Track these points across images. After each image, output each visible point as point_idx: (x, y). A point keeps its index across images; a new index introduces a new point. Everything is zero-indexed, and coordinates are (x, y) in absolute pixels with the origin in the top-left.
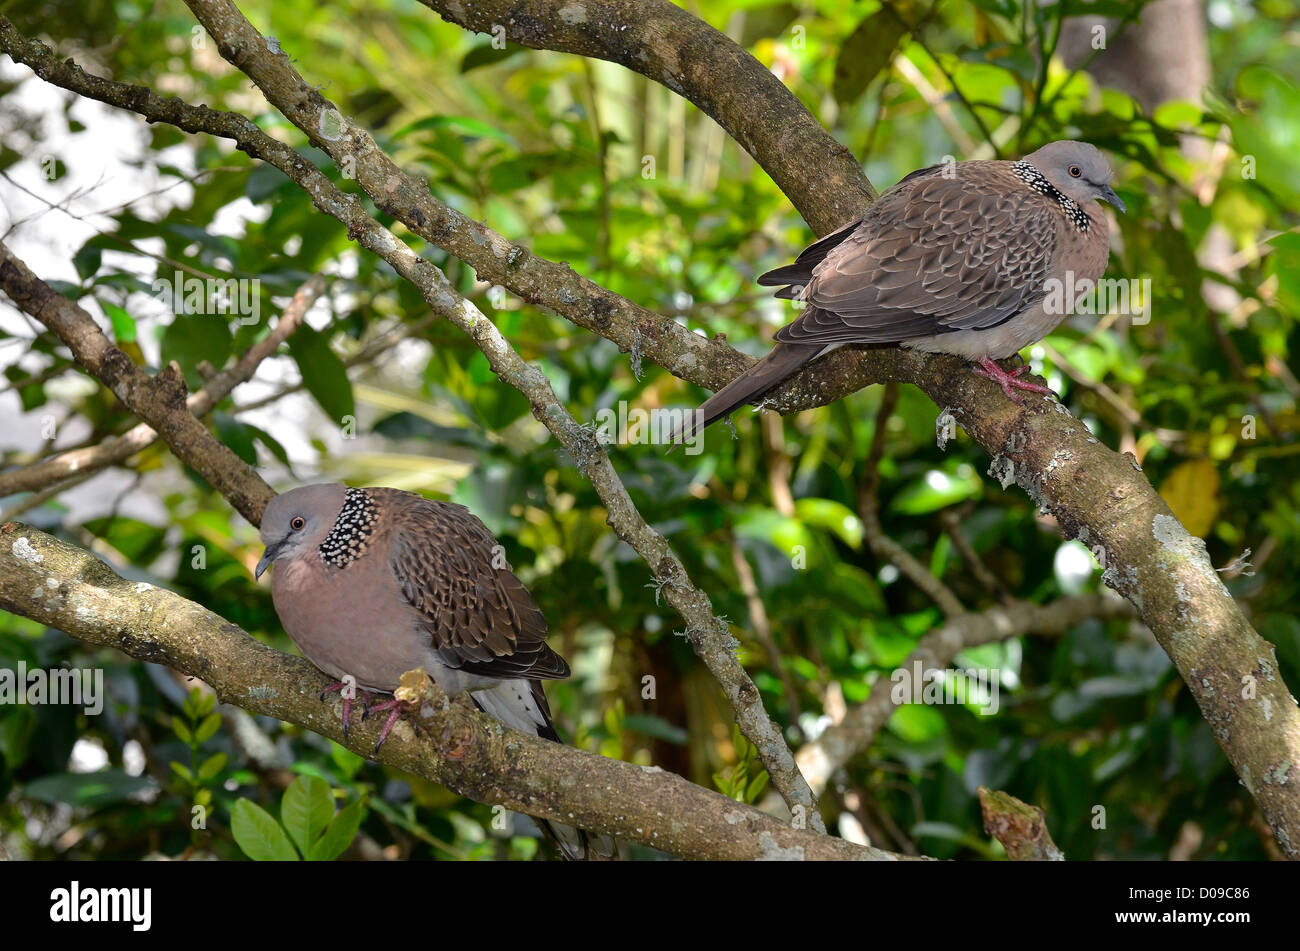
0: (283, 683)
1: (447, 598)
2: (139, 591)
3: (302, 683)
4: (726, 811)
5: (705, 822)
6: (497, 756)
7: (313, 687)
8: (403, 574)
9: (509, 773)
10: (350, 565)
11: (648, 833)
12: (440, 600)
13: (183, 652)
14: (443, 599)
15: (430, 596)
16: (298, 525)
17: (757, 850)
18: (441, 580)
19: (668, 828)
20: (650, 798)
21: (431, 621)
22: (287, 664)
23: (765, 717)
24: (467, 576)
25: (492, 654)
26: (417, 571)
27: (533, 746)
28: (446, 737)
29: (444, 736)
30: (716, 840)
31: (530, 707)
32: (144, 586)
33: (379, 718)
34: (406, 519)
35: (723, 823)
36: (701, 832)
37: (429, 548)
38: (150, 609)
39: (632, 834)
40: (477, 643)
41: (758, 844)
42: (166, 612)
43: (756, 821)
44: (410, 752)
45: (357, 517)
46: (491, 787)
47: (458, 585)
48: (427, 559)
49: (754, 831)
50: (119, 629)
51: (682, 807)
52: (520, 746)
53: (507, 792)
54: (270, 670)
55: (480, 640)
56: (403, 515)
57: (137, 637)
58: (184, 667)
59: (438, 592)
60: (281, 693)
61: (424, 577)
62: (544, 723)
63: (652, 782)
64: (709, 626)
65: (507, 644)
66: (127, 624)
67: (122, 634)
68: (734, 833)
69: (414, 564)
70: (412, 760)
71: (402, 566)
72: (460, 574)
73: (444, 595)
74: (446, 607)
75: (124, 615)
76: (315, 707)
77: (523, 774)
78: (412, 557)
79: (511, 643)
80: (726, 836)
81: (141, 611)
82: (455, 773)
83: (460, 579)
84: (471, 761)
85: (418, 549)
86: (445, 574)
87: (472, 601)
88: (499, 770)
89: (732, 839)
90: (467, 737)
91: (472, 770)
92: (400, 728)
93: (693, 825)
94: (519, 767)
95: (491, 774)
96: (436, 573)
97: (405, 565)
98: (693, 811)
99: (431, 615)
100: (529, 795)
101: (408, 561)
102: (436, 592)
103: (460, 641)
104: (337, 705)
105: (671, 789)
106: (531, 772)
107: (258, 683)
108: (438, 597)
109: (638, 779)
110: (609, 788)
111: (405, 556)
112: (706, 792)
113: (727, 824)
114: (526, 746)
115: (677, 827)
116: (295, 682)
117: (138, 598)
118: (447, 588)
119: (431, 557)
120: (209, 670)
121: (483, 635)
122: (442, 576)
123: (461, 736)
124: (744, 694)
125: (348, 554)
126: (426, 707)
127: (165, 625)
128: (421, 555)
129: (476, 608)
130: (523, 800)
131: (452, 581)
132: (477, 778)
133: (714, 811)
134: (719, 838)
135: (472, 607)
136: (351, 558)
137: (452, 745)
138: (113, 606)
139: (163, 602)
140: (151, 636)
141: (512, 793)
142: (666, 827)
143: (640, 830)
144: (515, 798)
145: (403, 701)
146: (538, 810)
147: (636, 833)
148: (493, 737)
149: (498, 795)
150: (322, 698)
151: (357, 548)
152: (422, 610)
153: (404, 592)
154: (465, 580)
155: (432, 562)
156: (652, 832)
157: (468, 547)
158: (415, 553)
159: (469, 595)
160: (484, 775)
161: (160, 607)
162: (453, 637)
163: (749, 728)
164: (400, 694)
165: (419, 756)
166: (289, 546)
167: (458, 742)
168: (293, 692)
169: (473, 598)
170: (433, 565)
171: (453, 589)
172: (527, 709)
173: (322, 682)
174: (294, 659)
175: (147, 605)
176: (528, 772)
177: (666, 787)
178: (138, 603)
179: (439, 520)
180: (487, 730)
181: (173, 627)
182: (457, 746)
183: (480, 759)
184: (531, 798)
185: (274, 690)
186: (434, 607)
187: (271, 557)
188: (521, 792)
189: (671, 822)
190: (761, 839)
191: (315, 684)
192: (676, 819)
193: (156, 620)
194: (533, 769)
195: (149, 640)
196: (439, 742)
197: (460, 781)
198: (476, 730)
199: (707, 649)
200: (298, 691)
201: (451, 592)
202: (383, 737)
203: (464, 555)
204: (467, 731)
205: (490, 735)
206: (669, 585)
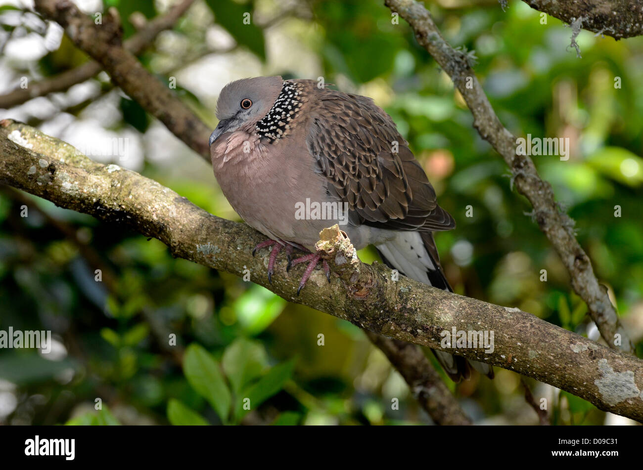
0: (223, 242)
1: (354, 169)
2: (110, 171)
3: (238, 242)
4: (572, 343)
5: (555, 351)
6: (392, 298)
7: (247, 244)
8: (318, 149)
9: (401, 310)
10: (277, 141)
11: (510, 359)
12: (348, 170)
13: (145, 218)
14: (351, 169)
15: (340, 167)
16: (247, 105)
17: (597, 373)
18: (349, 154)
19: (526, 355)
20: (512, 331)
21: (341, 188)
22: (226, 227)
23: (594, 281)
24: (370, 150)
25: (387, 217)
26: (329, 146)
27: (420, 290)
28: (354, 281)
29: (352, 280)
30: (564, 365)
31: (421, 255)
32: (113, 167)
33: (299, 268)
34: (319, 107)
35: (569, 351)
36: (552, 358)
37: (339, 128)
38: (119, 185)
39: (497, 360)
40: (376, 206)
41: (597, 369)
42: (131, 187)
43: (595, 351)
44: (324, 294)
45: (287, 103)
46: (387, 322)
47: (363, 158)
48: (337, 136)
49: (594, 358)
50: (94, 200)
51: (536, 339)
52: (410, 290)
53: (399, 325)
54: (213, 231)
55: (378, 205)
56: (317, 104)
57: (108, 207)
58: (146, 230)
59: (346, 163)
60: (222, 249)
61: (335, 152)
62: (433, 268)
63: (513, 319)
64: (551, 208)
65: (400, 210)
66: (101, 196)
67: (98, 203)
68: (578, 359)
69: (328, 141)
70: (324, 301)
71: (318, 143)
72: (364, 150)
73: (351, 166)
74: (354, 175)
75: (99, 188)
76: (248, 260)
77: (412, 311)
78: (326, 136)
79: (403, 208)
80: (572, 362)
81: (112, 186)
82: (358, 310)
83: (364, 153)
84: (372, 300)
85: (330, 129)
86: (352, 149)
87: (374, 171)
88: (394, 308)
89: (577, 364)
90: (369, 281)
91: (373, 308)
92: (315, 276)
93: (545, 352)
94: (409, 306)
95: (387, 312)
96: (345, 148)
97: (320, 142)
98: (546, 342)
99: (341, 183)
100: (416, 328)
101: (323, 139)
102: (344, 164)
103: (363, 205)
104: (266, 259)
105: (528, 325)
106: (418, 310)
107: (204, 241)
108: (347, 167)
109: (502, 317)
110: (479, 323)
111: (321, 135)
112: (555, 328)
113: (572, 353)
114: (414, 290)
115: (532, 354)
116: (233, 241)
117: (110, 176)
118: (353, 160)
119: (341, 134)
120: (164, 231)
121: (381, 201)
122: (349, 151)
123: (365, 280)
124: (578, 262)
125: (276, 133)
126: (339, 256)
127: (130, 197)
128: (333, 134)
129: (378, 177)
130: (412, 332)
131: (357, 155)
132: (377, 314)
133: (563, 342)
134: (566, 364)
135: (374, 176)
136: (278, 136)
137: (358, 287)
138: (90, 182)
139: (129, 180)
140: (120, 206)
141: (403, 326)
142: (524, 354)
143: (503, 357)
144: (405, 330)
145: (322, 251)
146: (423, 340)
147: (502, 359)
148: (389, 283)
149: (392, 328)
150: (254, 253)
151: (283, 128)
152: (334, 179)
153: (319, 163)
154: (368, 154)
155: (342, 139)
156: (513, 357)
157: (371, 127)
158: (328, 132)
159: (371, 167)
160: (382, 311)
161: (126, 183)
162: (357, 202)
163: (582, 289)
164: (319, 245)
165: (331, 297)
166: (237, 121)
167: (362, 285)
168: (231, 248)
169: (376, 168)
170: (343, 142)
171: (359, 161)
172: (419, 257)
173: (254, 240)
174: (232, 223)
175: (116, 182)
176: (416, 310)
177: (524, 323)
178: (110, 180)
179: (345, 106)
180: (384, 277)
181: (136, 199)
182: (362, 288)
183: (379, 299)
184: (418, 330)
185: (216, 247)
186: (343, 175)
187: (223, 128)
188: (411, 326)
189: (528, 351)
190: (600, 364)
191: (249, 242)
192: (532, 348)
193: (123, 193)
194: (420, 308)
195: (118, 209)
196: (348, 284)
197: (363, 316)
198: (377, 276)
199: (550, 226)
200: (235, 248)
201: (357, 163)
202: (303, 283)
203: (368, 134)
204: (370, 277)
205: (386, 281)
206: (521, 176)
